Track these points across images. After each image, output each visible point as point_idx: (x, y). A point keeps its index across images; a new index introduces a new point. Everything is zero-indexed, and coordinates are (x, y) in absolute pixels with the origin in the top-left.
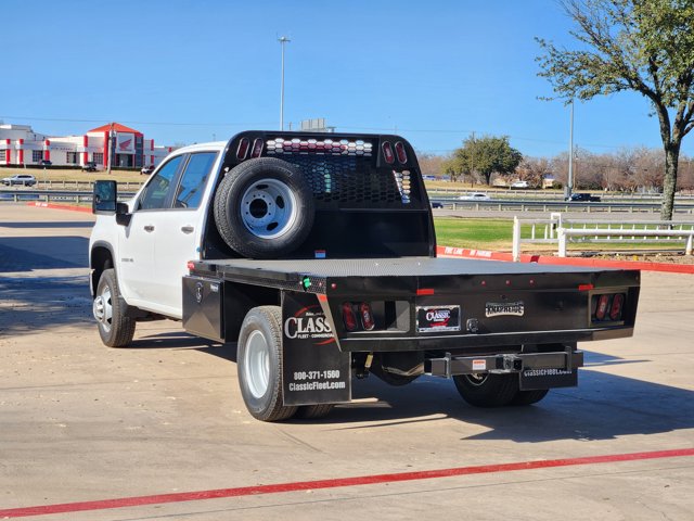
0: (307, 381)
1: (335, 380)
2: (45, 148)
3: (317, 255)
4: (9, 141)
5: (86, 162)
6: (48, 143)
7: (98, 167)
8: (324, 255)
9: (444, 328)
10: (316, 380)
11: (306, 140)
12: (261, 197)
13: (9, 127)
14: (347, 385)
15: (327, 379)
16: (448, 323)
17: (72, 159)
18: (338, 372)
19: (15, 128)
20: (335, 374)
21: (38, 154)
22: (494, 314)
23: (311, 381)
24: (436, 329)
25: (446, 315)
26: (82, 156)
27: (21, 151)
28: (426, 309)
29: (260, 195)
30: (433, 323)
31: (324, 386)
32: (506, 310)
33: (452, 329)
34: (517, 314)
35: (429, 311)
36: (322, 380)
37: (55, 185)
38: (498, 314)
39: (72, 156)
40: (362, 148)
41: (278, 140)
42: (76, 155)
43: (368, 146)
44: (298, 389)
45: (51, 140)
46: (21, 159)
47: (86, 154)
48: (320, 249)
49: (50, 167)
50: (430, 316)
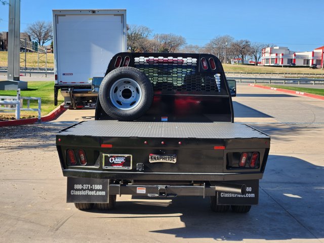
0: (82, 189)
1: (99, 190)
2: (293, 57)
3: (163, 119)
4: (277, 55)
5: (313, 64)
6: (295, 55)
7: (318, 66)
8: (166, 119)
9: (121, 167)
10: (88, 189)
11: (157, 57)
12: (128, 88)
13: (278, 48)
14: (106, 193)
15: (95, 190)
16: (123, 164)
17: (306, 63)
18: (101, 186)
19: (280, 48)
20: (100, 187)
21: (290, 61)
22: (155, 161)
23: (85, 190)
24: (115, 167)
25: (123, 160)
26: (311, 61)
27: (282, 59)
28: (109, 155)
29: (128, 87)
30: (113, 164)
31: (93, 193)
32: (163, 159)
33: (126, 168)
34: (172, 162)
35: (111, 157)
36: (92, 190)
37: (292, 75)
38: (158, 161)
39: (306, 61)
40: (191, 61)
41: (141, 57)
42: (308, 61)
43: (195, 60)
44: (76, 194)
45: (296, 54)
46: (282, 63)
47: (313, 60)
48: (164, 116)
49: (294, 66)
50: (112, 160)
